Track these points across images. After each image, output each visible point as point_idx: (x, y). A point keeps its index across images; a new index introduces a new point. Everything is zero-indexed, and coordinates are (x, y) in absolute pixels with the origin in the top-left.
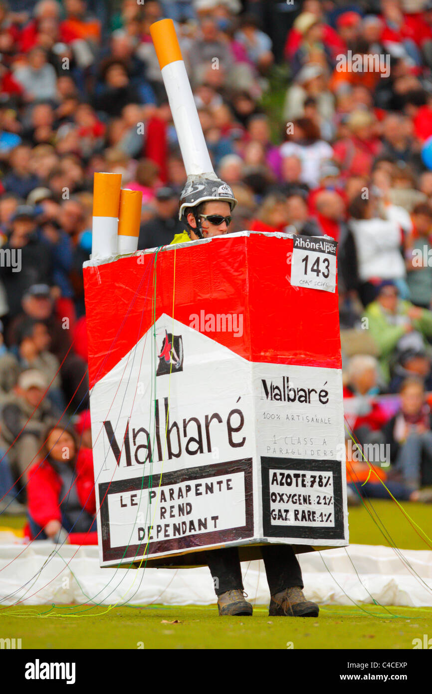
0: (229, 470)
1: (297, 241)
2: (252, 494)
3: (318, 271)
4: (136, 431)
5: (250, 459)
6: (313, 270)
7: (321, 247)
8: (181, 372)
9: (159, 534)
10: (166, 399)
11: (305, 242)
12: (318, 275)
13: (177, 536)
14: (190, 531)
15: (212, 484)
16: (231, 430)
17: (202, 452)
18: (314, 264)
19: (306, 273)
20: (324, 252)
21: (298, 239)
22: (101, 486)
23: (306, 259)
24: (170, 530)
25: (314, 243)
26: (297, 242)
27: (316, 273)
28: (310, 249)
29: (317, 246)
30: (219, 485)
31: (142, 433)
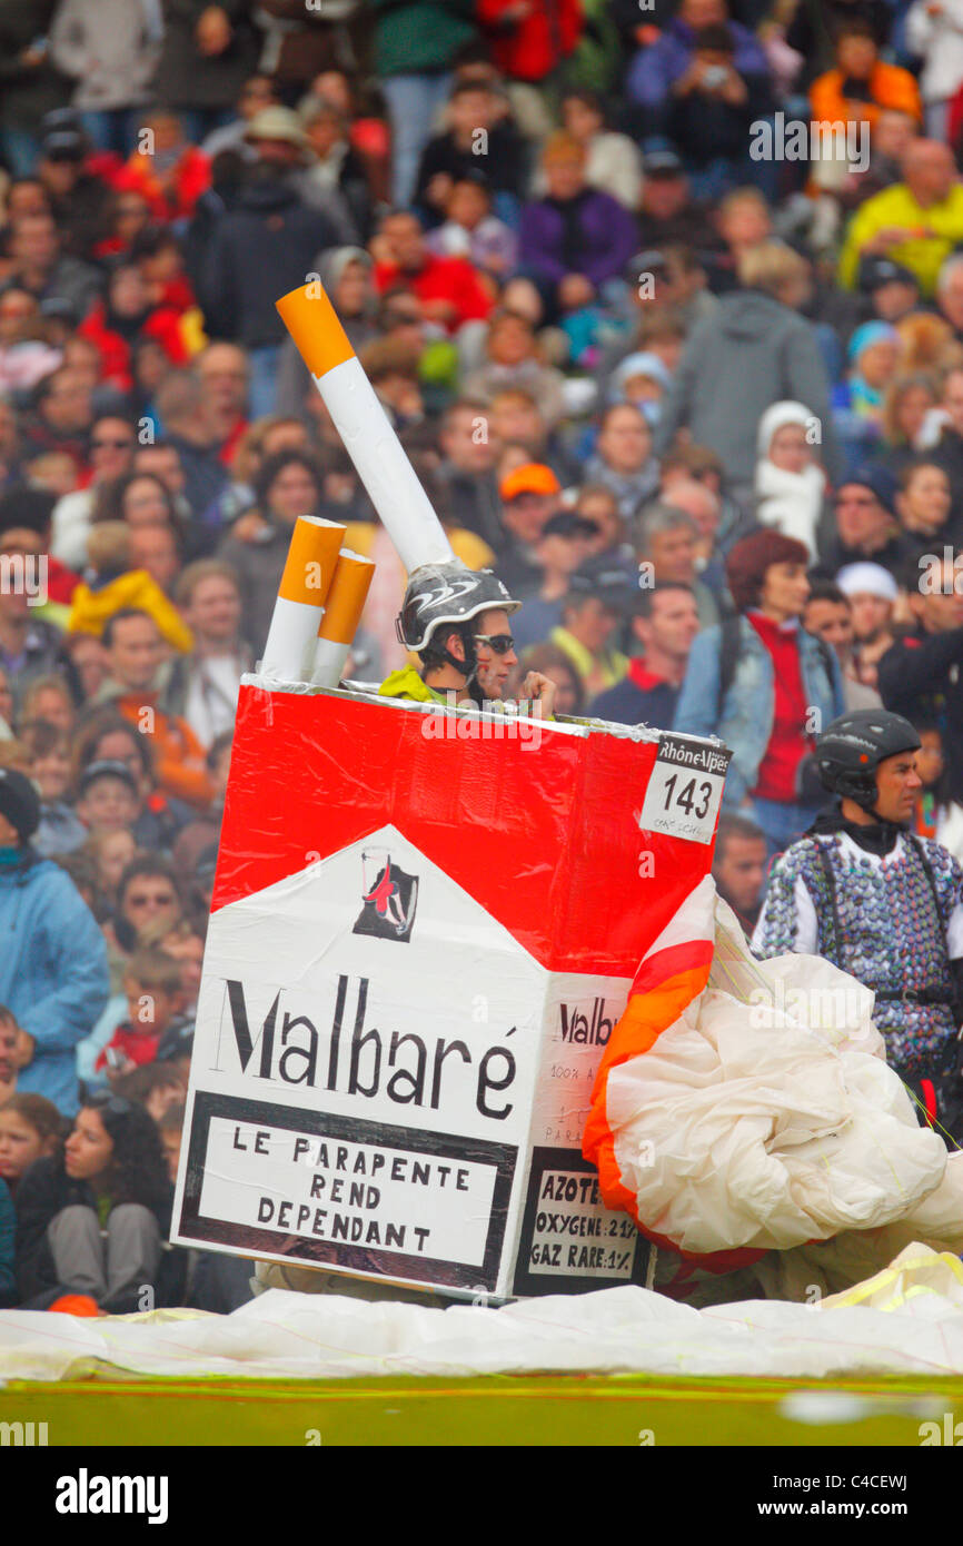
0: (468, 1153)
1: (665, 746)
2: (505, 1214)
3: (689, 805)
4: (291, 1020)
5: (515, 1149)
6: (680, 802)
7: (703, 760)
8: (404, 944)
9: (303, 1222)
10: (364, 983)
11: (678, 750)
12: (687, 813)
13: (339, 1239)
14: (368, 1240)
15: (428, 1167)
16: (484, 1082)
17: (418, 1102)
18: (684, 792)
19: (667, 807)
20: (705, 770)
21: (666, 743)
22: (200, 1096)
23: (672, 782)
24: (327, 1225)
25: (691, 754)
26: (664, 749)
27: (684, 808)
28: (682, 764)
29: (696, 759)
30: (441, 1174)
31: (301, 1027)
